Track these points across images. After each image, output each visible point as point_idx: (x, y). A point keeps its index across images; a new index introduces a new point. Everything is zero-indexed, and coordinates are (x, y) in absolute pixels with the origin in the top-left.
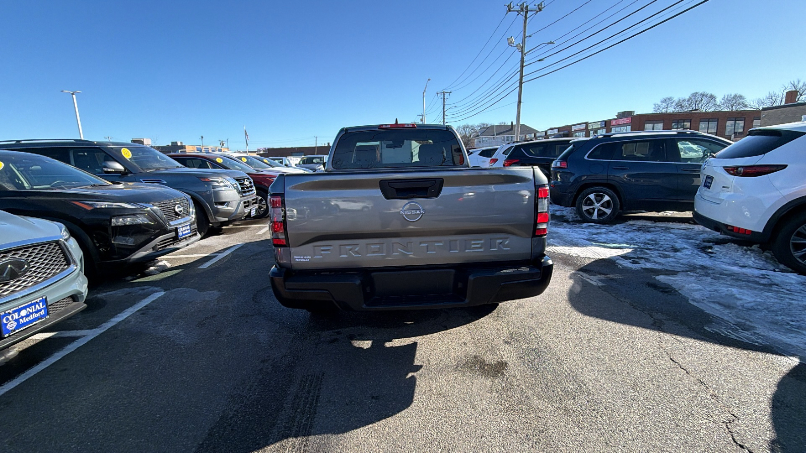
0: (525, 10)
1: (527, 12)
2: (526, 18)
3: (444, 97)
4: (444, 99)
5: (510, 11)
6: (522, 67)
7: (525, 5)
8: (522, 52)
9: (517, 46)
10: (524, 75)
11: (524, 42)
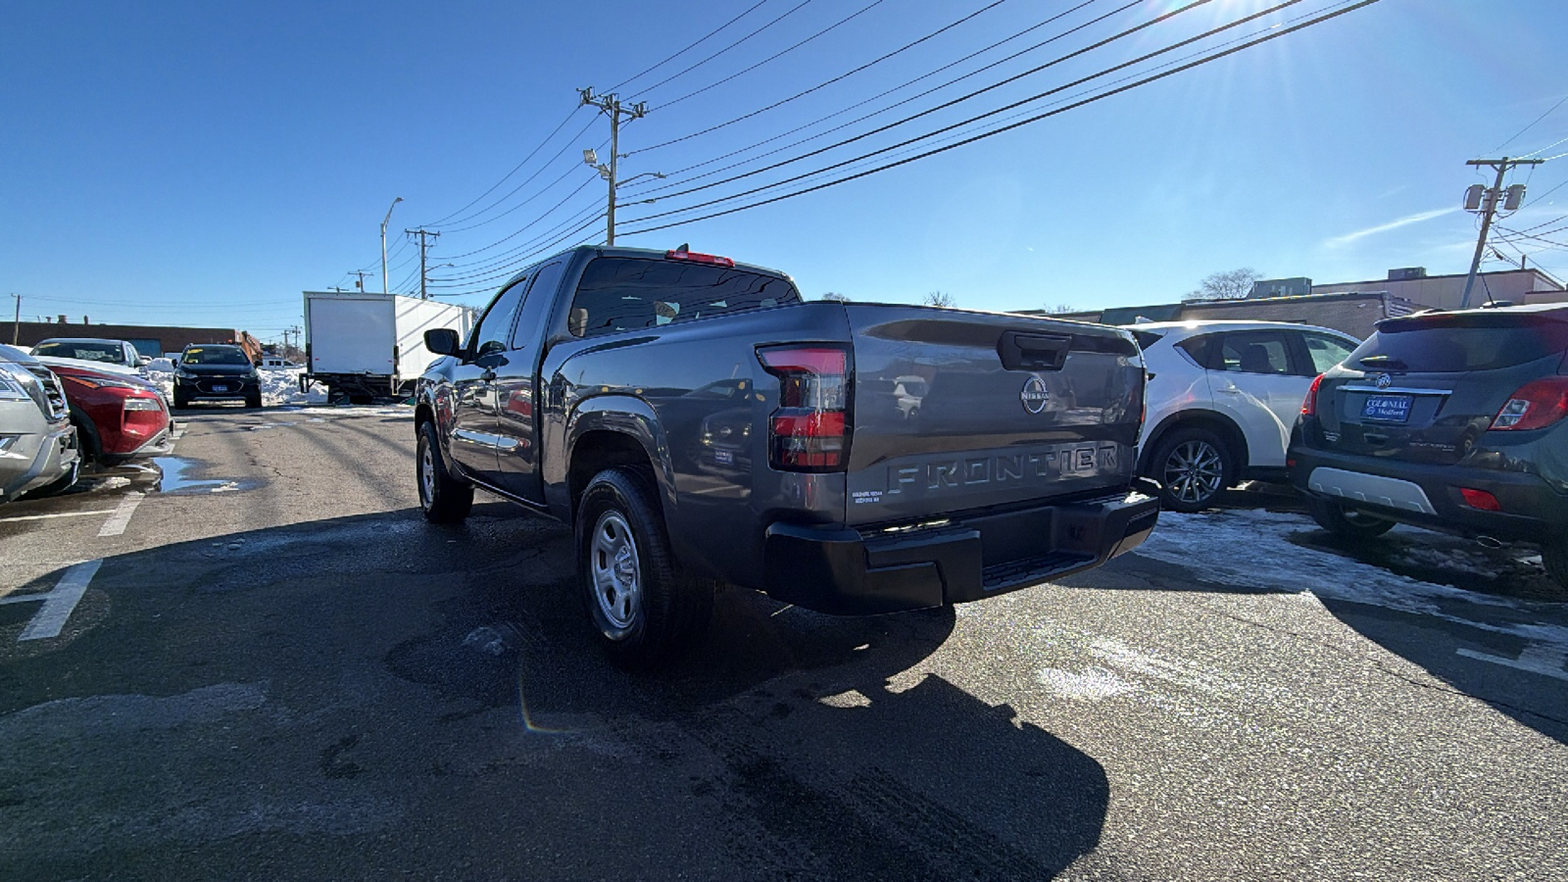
0: (611, 107)
1: (617, 113)
2: (616, 123)
3: (423, 241)
4: (423, 246)
5: (588, 102)
6: (612, 207)
7: (614, 99)
8: (611, 181)
9: (599, 167)
10: (615, 223)
11: (613, 164)
